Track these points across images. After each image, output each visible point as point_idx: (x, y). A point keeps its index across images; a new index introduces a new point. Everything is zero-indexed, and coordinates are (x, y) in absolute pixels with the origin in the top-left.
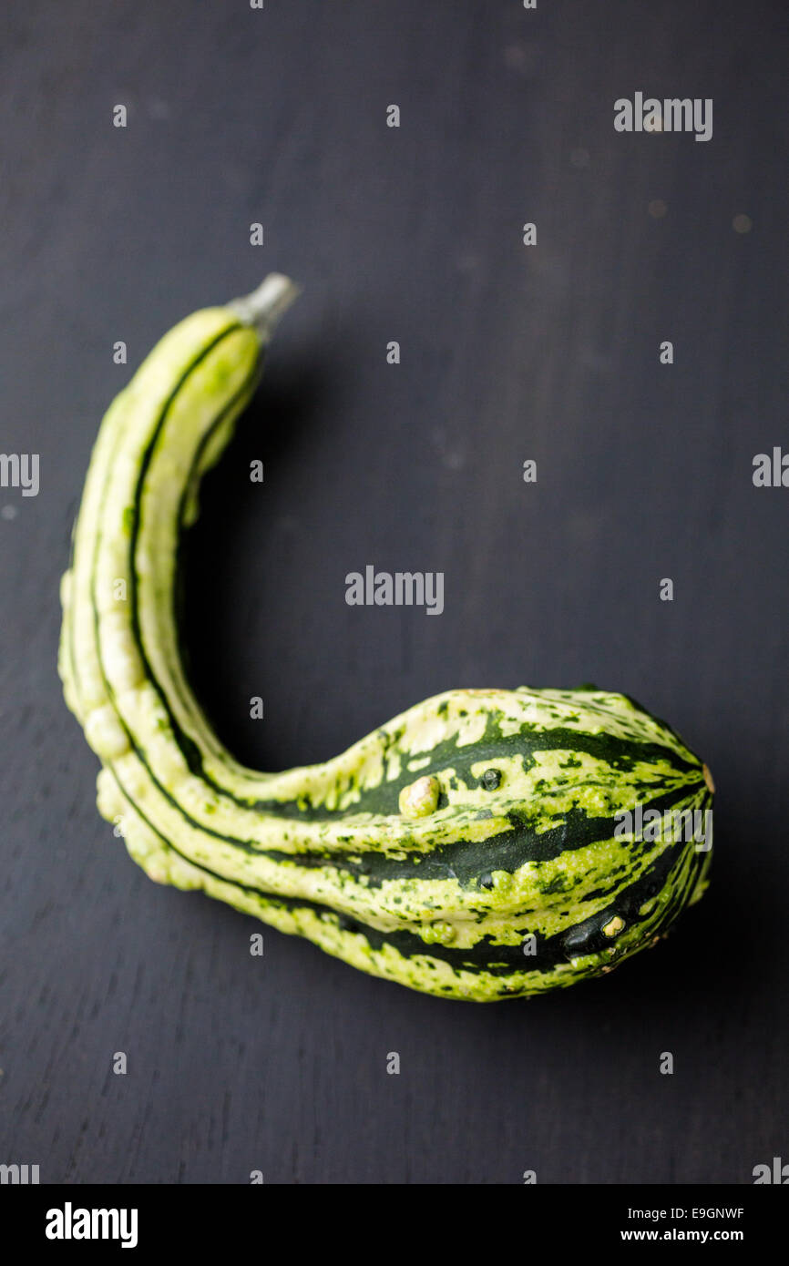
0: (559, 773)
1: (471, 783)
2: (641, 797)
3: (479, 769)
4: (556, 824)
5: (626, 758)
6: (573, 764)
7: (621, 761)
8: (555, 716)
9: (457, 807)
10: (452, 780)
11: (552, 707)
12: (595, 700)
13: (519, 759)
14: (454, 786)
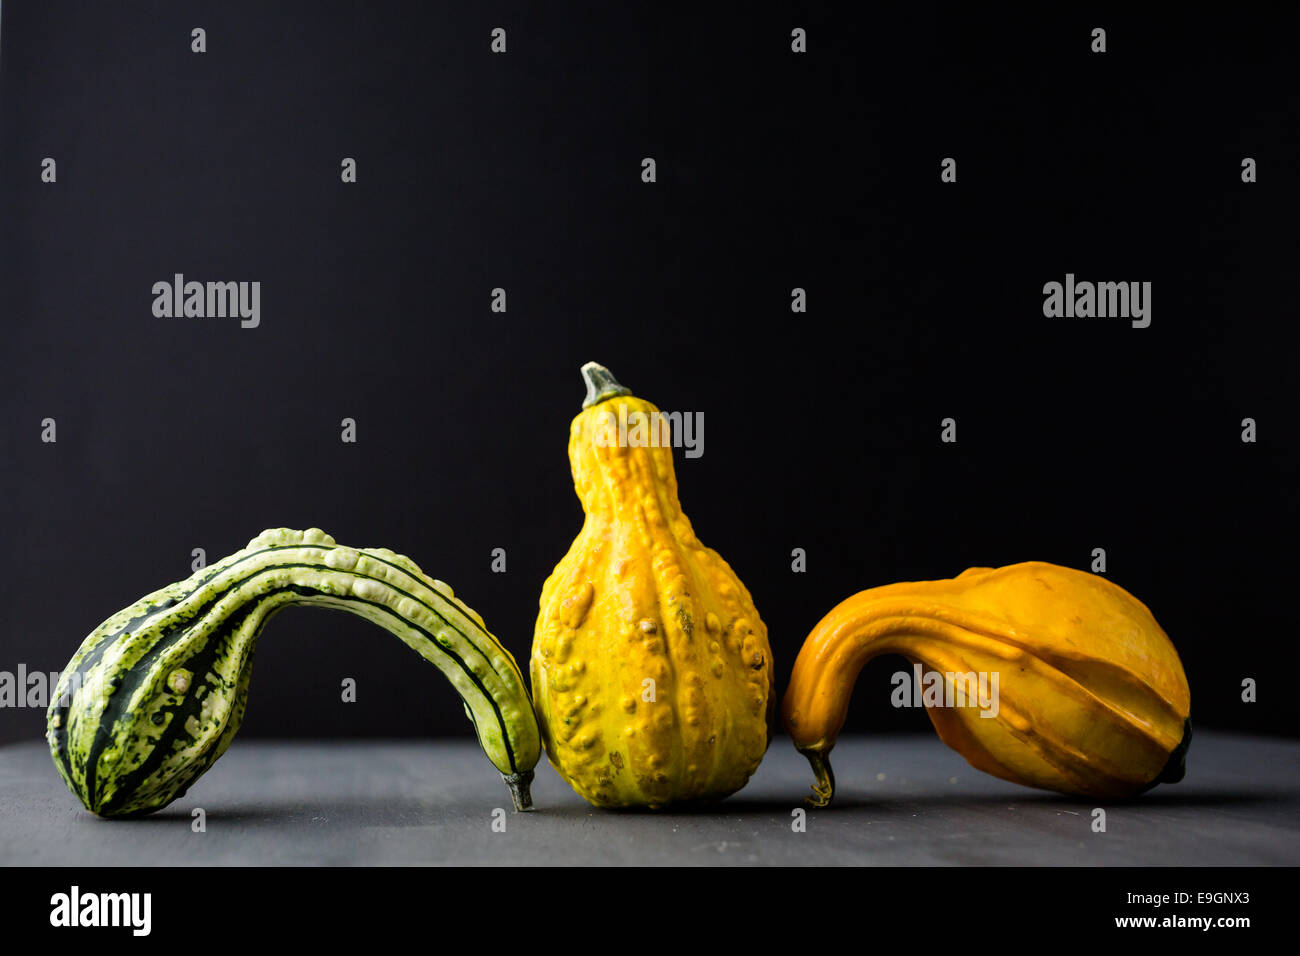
0: (136, 750)
1: (164, 709)
2: (100, 778)
3: (169, 717)
4: (114, 731)
5: (123, 785)
6: (135, 760)
7: (122, 782)
8: (169, 769)
9: (159, 694)
10: (175, 701)
11: (174, 771)
12: (169, 792)
13: (158, 738)
14: (171, 700)
